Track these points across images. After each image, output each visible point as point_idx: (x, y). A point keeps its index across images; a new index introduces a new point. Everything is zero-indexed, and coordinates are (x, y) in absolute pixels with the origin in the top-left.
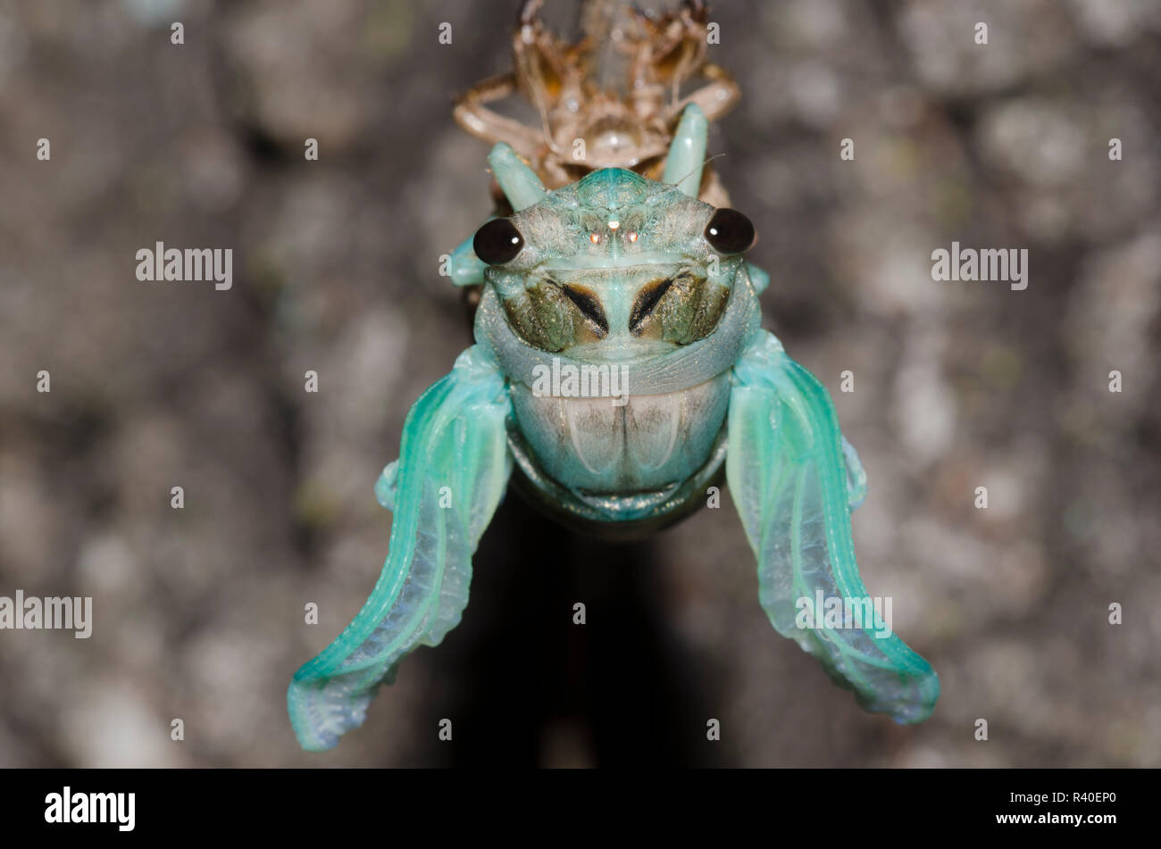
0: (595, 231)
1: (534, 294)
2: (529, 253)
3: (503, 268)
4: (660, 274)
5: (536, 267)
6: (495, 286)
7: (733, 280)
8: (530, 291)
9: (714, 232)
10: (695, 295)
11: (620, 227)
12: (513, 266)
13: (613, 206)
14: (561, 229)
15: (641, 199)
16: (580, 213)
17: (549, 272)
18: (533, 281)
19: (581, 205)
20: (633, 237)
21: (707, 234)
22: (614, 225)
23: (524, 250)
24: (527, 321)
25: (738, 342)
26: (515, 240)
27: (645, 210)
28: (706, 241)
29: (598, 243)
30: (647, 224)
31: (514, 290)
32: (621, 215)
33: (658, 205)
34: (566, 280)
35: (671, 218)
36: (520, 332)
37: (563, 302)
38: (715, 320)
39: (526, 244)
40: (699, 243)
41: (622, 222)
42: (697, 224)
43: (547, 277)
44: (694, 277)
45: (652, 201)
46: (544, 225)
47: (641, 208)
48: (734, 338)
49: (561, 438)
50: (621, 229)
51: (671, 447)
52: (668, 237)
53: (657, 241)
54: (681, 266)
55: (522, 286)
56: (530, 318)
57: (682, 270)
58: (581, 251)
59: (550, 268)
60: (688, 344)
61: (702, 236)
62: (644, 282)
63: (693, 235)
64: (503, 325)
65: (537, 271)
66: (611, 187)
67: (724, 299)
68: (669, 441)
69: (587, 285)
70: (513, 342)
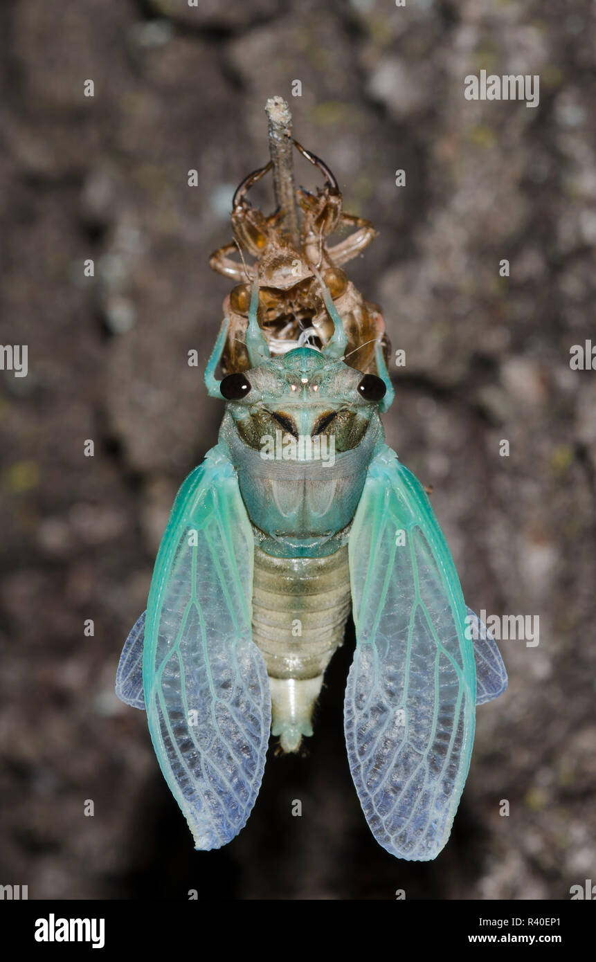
0: (294, 383)
1: (255, 417)
2: (253, 393)
3: (238, 402)
4: (331, 408)
5: (257, 402)
6: (231, 412)
7: (371, 416)
8: (252, 416)
9: (362, 388)
10: (350, 422)
11: (308, 382)
12: (243, 401)
13: (304, 370)
14: (273, 381)
15: (321, 367)
16: (285, 373)
17: (265, 405)
18: (255, 410)
19: (285, 368)
20: (316, 388)
21: (359, 389)
22: (305, 380)
23: (250, 393)
24: (250, 433)
25: (371, 453)
26: (244, 387)
27: (323, 373)
28: (358, 393)
29: (296, 390)
30: (324, 381)
31: (243, 415)
32: (309, 375)
33: (331, 371)
34: (275, 409)
35: (338, 379)
36: (246, 440)
37: (272, 422)
38: (359, 438)
39: (252, 389)
40: (354, 394)
41: (309, 379)
42: (353, 383)
43: (263, 408)
44: (349, 412)
45: (327, 368)
46: (263, 378)
47: (321, 371)
48: (369, 451)
49: (266, 492)
50: (309, 383)
51: (331, 502)
52: (336, 389)
53: (330, 391)
54: (343, 405)
55: (248, 413)
56: (252, 432)
57: (344, 407)
58: (284, 395)
59: (266, 403)
60: (344, 451)
61: (356, 389)
62: (321, 412)
63: (350, 388)
64: (236, 437)
65: (257, 404)
66: (305, 359)
67: (366, 426)
68: (330, 497)
69: (287, 412)
70: (241, 446)
